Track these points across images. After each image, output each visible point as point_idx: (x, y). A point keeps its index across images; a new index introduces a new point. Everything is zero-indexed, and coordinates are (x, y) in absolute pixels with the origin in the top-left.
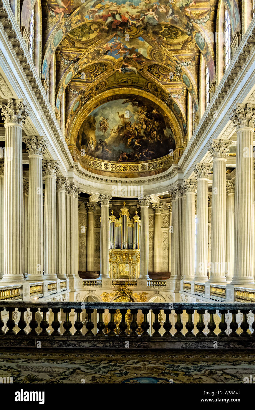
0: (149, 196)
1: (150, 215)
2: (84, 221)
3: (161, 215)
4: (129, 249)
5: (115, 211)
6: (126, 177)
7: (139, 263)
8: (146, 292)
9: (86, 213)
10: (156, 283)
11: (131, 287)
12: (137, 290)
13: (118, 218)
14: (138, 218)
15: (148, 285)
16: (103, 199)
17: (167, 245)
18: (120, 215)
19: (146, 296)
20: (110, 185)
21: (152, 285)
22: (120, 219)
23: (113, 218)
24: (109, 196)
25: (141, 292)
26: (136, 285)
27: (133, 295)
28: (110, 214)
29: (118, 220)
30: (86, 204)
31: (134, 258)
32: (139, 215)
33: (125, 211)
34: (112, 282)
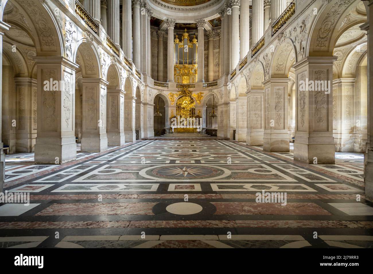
0: (204, 20)
1: (205, 41)
2: (156, 45)
3: (213, 40)
4: (189, 64)
5: (179, 36)
6: (187, 6)
7: (197, 75)
8: (202, 92)
9: (157, 40)
10: (210, 85)
11: (191, 89)
12: (195, 91)
13: (181, 41)
14: (196, 40)
15: (204, 86)
16: (169, 23)
17: (218, 62)
18: (183, 39)
19: (202, 95)
20: (175, 12)
21: (207, 86)
22: (183, 42)
23: (177, 40)
24: (174, 20)
25: (198, 92)
26: (195, 87)
27: (192, 95)
28: (175, 38)
29: (181, 42)
30: (157, 32)
31: (193, 71)
32: (197, 38)
33: (186, 35)
34: (176, 86)
